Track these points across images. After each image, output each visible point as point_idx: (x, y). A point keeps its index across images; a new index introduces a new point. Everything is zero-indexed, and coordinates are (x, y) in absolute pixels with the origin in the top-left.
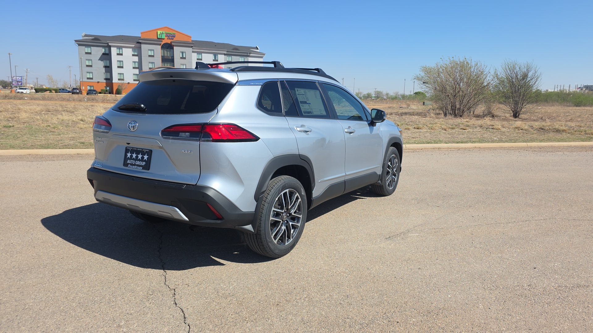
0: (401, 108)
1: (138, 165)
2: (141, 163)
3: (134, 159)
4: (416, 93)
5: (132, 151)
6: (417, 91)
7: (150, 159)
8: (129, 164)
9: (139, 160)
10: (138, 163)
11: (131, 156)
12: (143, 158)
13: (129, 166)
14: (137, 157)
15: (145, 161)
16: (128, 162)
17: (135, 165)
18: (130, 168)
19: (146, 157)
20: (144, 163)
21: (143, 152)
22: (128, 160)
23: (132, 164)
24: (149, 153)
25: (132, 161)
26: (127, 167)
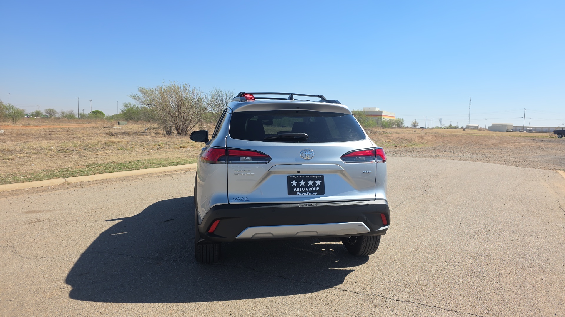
0: (105, 127)
1: (310, 192)
2: (314, 188)
3: (302, 186)
4: (93, 112)
5: (298, 179)
6: (94, 110)
7: (323, 184)
8: (297, 192)
9: (310, 186)
10: (309, 189)
11: (298, 184)
12: (314, 183)
14: (306, 184)
15: (318, 186)
16: (295, 190)
17: (305, 191)
18: (299, 195)
19: (318, 183)
20: (318, 189)
21: (314, 179)
22: (295, 188)
23: (302, 192)
24: (322, 178)
25: (301, 188)
26: (296, 195)
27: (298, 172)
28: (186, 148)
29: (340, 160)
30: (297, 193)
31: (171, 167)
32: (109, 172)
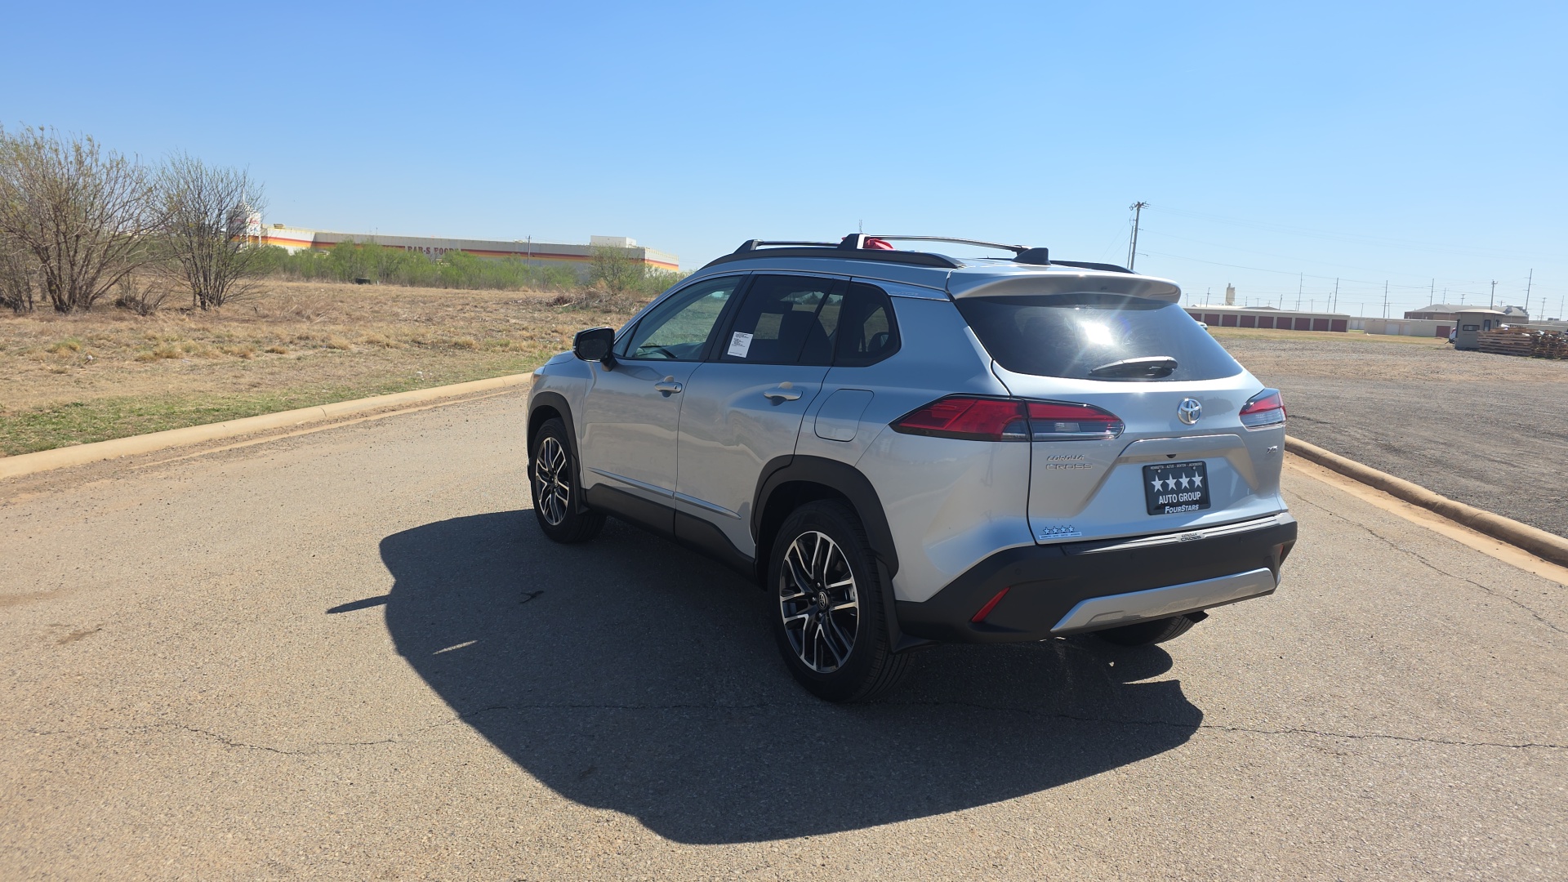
1: (1187, 503)
2: (1192, 494)
3: (1172, 491)
5: (1165, 473)
7: (1205, 482)
8: (1165, 505)
9: (1186, 490)
10: (1184, 497)
11: (1165, 485)
12: (1191, 483)
13: (1166, 510)
14: (1178, 484)
15: (1198, 488)
16: (1161, 501)
17: (1179, 504)
18: (1170, 514)
19: (1197, 480)
20: (1198, 495)
21: (1189, 470)
22: (1161, 497)
23: (1172, 505)
24: (1202, 469)
25: (1170, 496)
26: (1164, 513)
27: (1170, 456)
28: (178, 358)
29: (1237, 422)
30: (1167, 507)
31: (226, 423)
32: (42, 450)
